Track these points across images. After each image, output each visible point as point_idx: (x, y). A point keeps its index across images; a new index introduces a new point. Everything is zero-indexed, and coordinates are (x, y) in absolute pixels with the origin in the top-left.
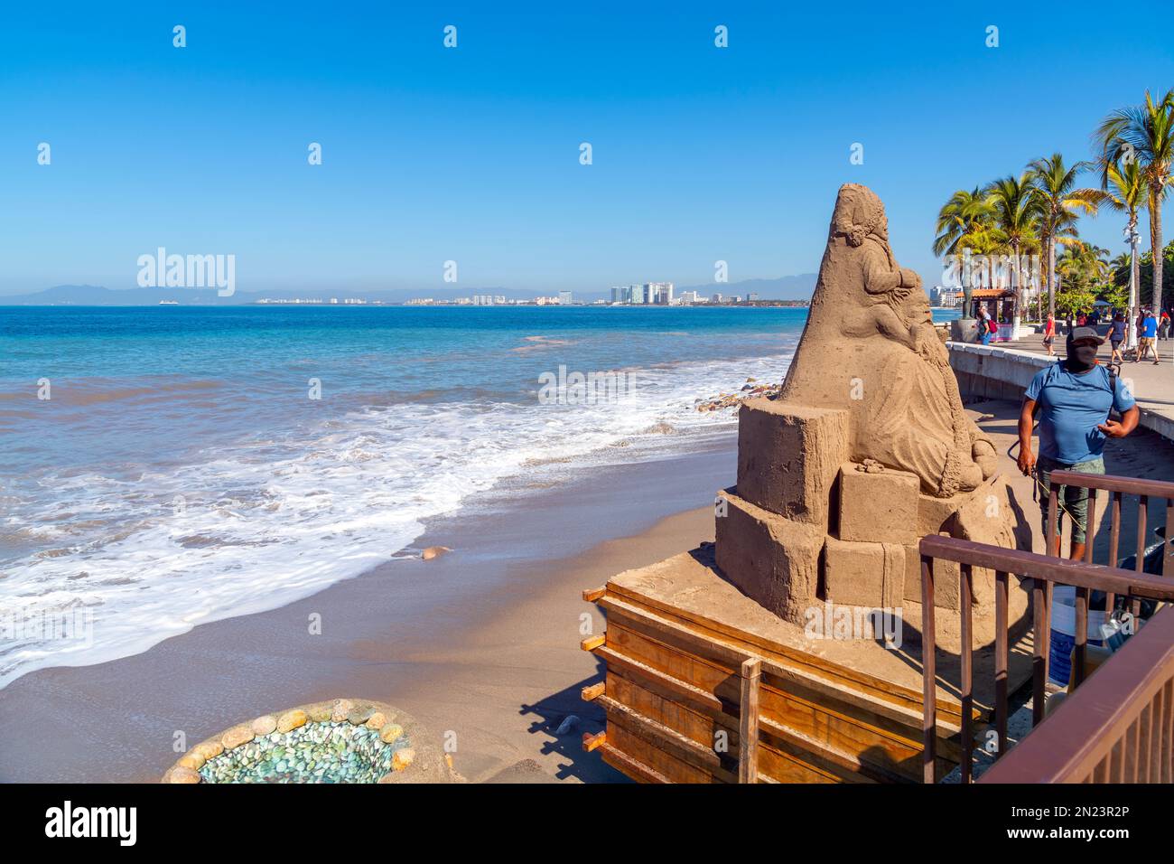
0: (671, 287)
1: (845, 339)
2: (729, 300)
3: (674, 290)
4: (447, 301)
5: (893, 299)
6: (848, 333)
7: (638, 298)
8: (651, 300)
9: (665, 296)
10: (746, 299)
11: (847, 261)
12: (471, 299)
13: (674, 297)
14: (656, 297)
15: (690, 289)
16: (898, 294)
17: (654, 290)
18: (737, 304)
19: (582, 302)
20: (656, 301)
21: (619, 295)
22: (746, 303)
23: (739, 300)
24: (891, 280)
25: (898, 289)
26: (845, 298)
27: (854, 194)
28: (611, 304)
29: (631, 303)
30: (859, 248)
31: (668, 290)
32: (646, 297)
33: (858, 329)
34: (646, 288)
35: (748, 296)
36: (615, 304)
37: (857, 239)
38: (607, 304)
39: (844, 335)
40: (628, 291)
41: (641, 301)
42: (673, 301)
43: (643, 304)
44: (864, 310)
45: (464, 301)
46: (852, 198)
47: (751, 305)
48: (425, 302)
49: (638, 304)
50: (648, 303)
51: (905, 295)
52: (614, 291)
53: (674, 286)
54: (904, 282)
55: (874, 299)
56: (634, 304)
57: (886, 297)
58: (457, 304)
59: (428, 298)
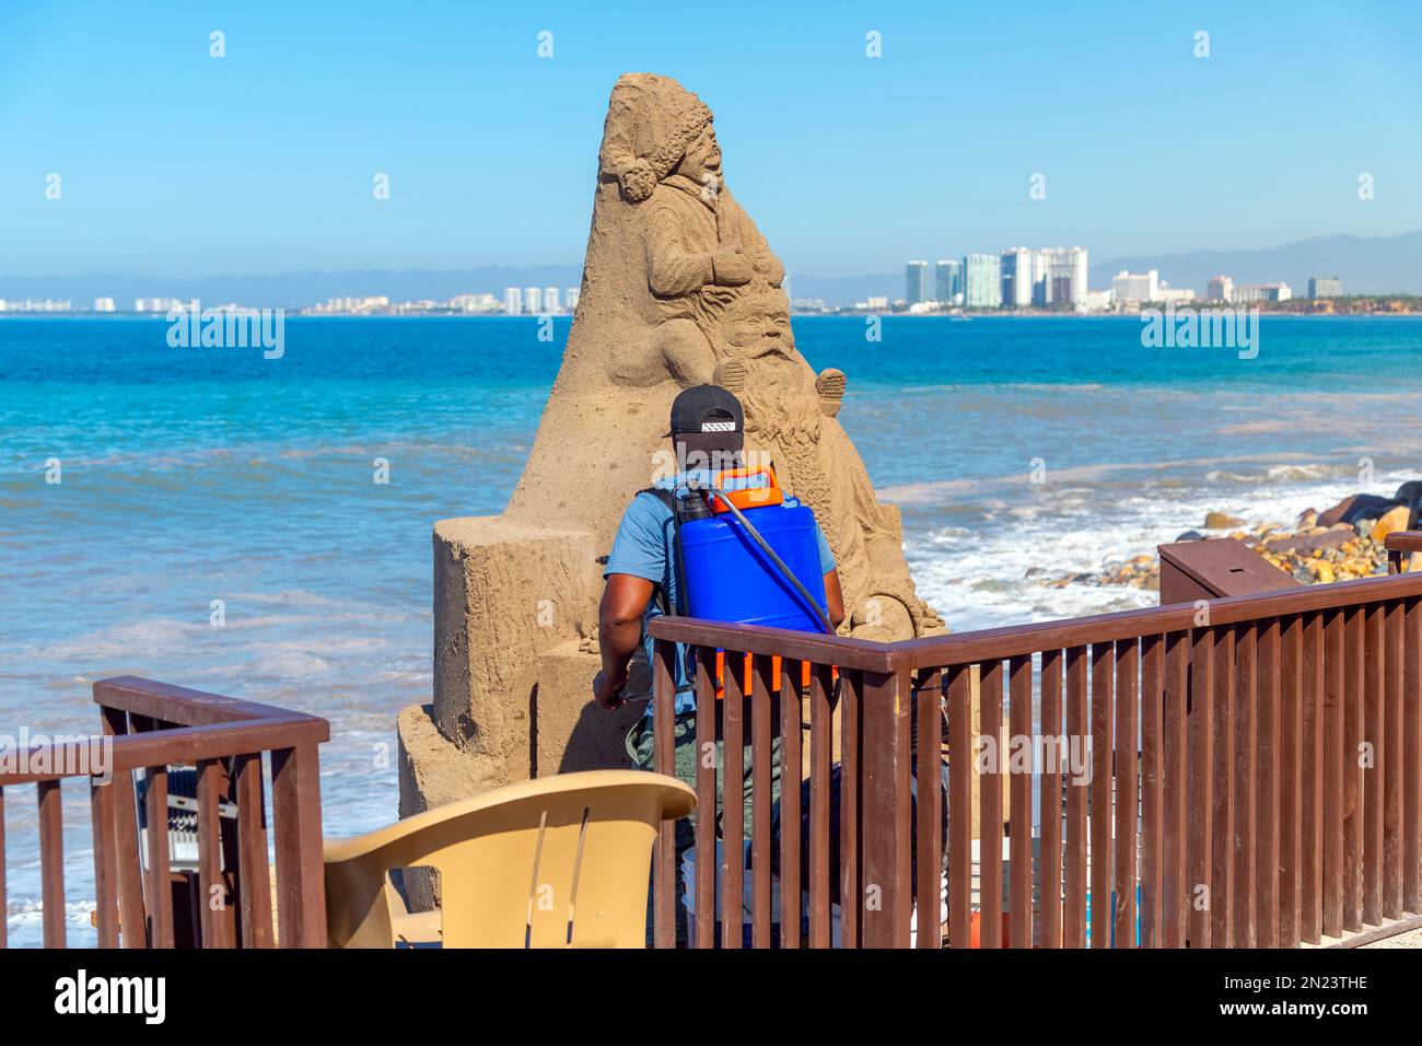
0: (1082, 261)
1: (614, 390)
2: (1256, 296)
3: (1091, 271)
4: (430, 304)
5: (702, 307)
6: (617, 379)
7: (984, 291)
8: (1024, 295)
9: (1063, 286)
10: (1305, 294)
11: (623, 232)
12: (500, 296)
13: (1095, 285)
14: (1038, 289)
15: (1139, 266)
16: (710, 298)
17: (1033, 267)
18: (1280, 306)
19: (819, 303)
20: (1038, 300)
21: (928, 283)
22: (1306, 304)
23: (1285, 294)
24: (693, 269)
25: (712, 288)
26: (619, 306)
27: (636, 94)
28: (907, 307)
29: (964, 306)
30: (643, 205)
31: (1072, 267)
32: (1008, 288)
33: (635, 369)
34: (1009, 264)
35: (1312, 284)
36: (918, 309)
37: (634, 187)
38: (895, 309)
39: (613, 381)
40: (954, 272)
41: (995, 299)
42: (1088, 301)
43: (1001, 308)
44: (648, 331)
45: (477, 304)
46: (629, 104)
47: (1321, 308)
48: (365, 306)
49: (985, 309)
50: (1016, 307)
51: (727, 301)
52: (913, 272)
53: (1090, 259)
54: (718, 274)
55: (668, 308)
56: (973, 309)
57: (687, 305)
58: (459, 310)
59: (376, 295)
